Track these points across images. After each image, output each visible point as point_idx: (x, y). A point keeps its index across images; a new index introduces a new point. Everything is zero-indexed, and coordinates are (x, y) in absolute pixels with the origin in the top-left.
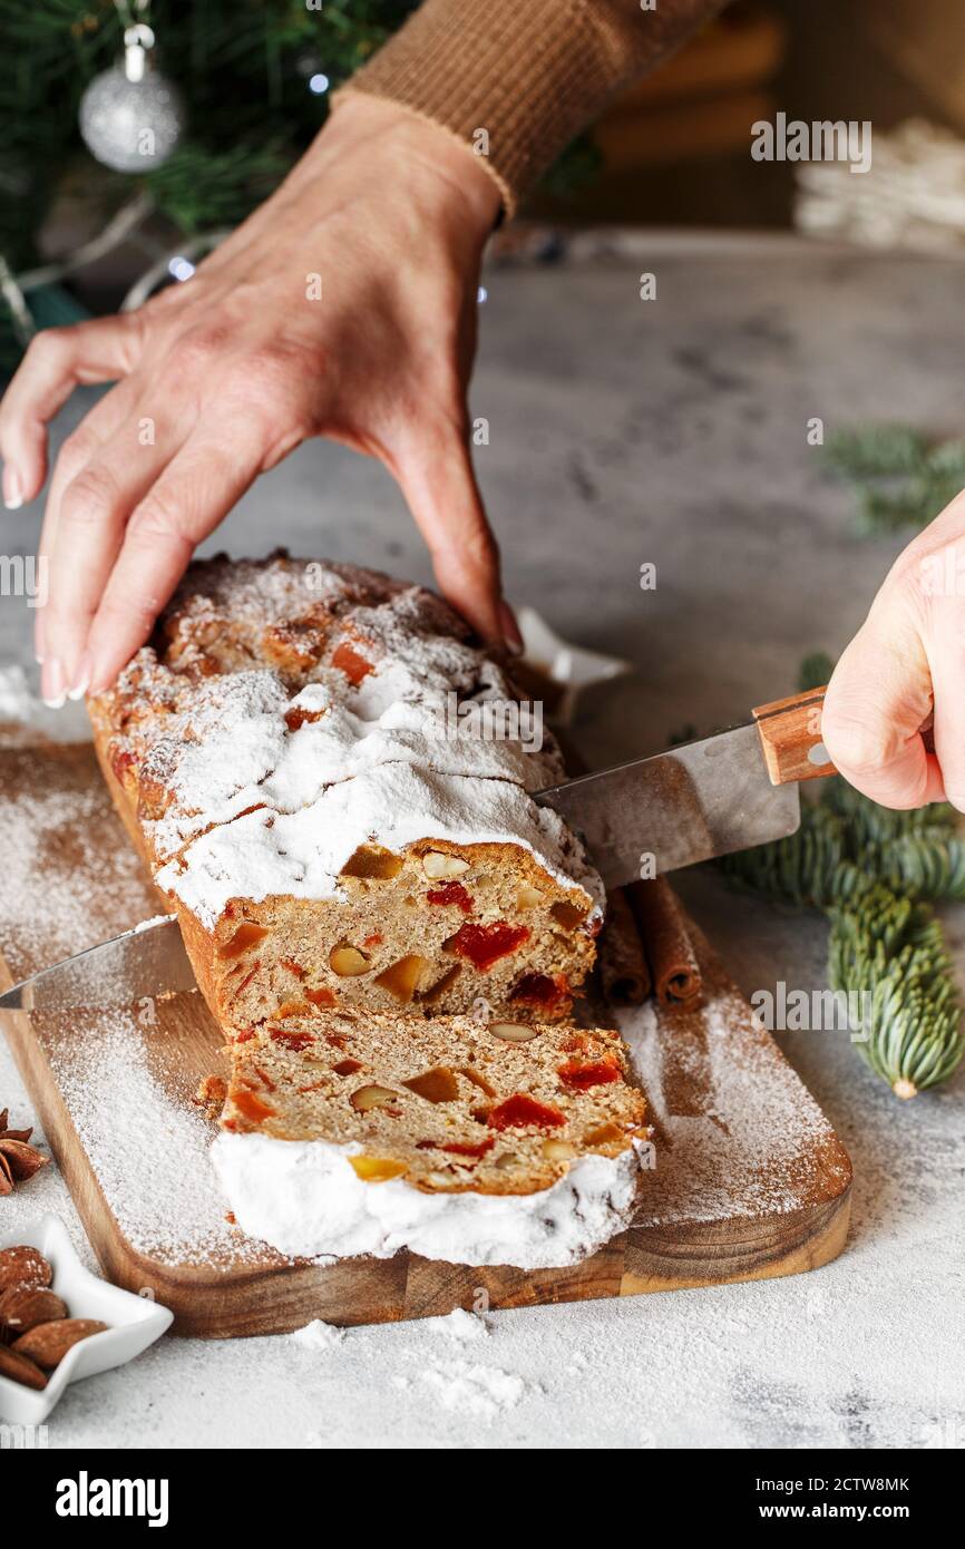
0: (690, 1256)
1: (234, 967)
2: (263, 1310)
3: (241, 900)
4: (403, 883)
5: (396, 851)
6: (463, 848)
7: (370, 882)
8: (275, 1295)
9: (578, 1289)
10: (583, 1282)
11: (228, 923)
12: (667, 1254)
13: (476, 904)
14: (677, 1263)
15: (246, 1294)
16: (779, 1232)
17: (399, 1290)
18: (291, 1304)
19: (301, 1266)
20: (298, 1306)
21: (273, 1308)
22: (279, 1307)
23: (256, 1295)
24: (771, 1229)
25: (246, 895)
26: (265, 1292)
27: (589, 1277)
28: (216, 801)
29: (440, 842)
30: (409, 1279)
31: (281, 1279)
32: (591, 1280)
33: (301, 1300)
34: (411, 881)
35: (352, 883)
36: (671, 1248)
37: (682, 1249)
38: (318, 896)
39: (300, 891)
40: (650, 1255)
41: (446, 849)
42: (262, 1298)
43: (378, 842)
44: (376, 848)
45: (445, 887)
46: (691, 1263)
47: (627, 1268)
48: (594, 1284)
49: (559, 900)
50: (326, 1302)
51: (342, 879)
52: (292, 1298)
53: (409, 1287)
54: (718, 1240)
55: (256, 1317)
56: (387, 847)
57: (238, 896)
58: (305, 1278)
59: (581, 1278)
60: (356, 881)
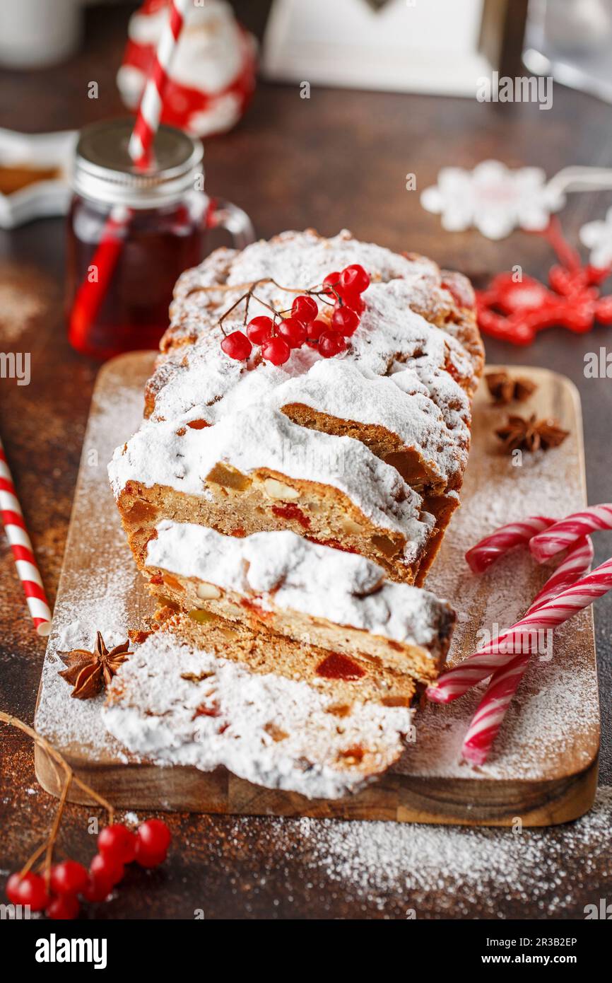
0: (451, 801)
1: (137, 530)
2: (120, 791)
3: (137, 483)
4: (253, 496)
5: (245, 473)
6: (294, 480)
7: (228, 490)
8: (128, 782)
9: (364, 811)
10: (367, 807)
11: (127, 498)
12: (432, 797)
13: (312, 523)
14: (440, 805)
15: (106, 778)
16: (521, 794)
17: (223, 792)
18: (140, 790)
19: (147, 765)
20: (146, 792)
21: (127, 791)
22: (132, 790)
23: (114, 780)
24: (514, 791)
25: (140, 480)
26: (120, 779)
27: (371, 805)
28: (175, 413)
29: (276, 473)
30: (230, 785)
31: (132, 771)
32: (373, 807)
33: (148, 788)
34: (258, 495)
35: (215, 488)
36: (435, 793)
37: (444, 795)
38: (192, 492)
39: (179, 486)
40: (418, 796)
41: (281, 478)
42: (118, 782)
43: (230, 463)
44: (229, 466)
45: (285, 506)
46: (453, 807)
47: (401, 803)
48: (376, 810)
49: (377, 534)
50: (168, 792)
51: (208, 483)
52: (141, 785)
53: (231, 791)
54: (472, 793)
55: (116, 795)
56: (237, 468)
57: (135, 480)
58: (149, 773)
59: (365, 805)
60: (218, 488)
